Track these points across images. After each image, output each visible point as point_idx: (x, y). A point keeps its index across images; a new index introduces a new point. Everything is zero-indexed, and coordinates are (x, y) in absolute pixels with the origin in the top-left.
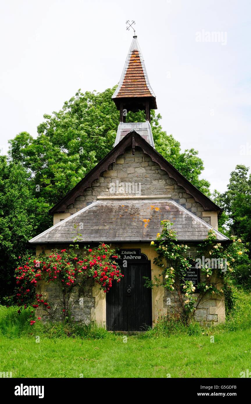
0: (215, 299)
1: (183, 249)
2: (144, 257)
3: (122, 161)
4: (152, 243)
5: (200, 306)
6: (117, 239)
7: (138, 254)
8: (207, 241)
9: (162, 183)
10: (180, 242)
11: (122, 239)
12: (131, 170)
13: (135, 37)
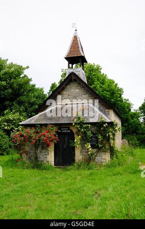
0: (105, 152)
1: (88, 126)
2: (71, 131)
3: (68, 87)
4: (74, 124)
5: (98, 155)
6: (58, 122)
7: (69, 129)
8: (100, 123)
9: (87, 96)
10: (86, 123)
11: (60, 122)
12: (72, 90)
13: (76, 30)
